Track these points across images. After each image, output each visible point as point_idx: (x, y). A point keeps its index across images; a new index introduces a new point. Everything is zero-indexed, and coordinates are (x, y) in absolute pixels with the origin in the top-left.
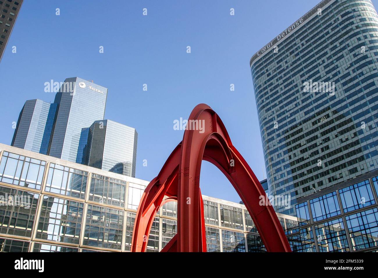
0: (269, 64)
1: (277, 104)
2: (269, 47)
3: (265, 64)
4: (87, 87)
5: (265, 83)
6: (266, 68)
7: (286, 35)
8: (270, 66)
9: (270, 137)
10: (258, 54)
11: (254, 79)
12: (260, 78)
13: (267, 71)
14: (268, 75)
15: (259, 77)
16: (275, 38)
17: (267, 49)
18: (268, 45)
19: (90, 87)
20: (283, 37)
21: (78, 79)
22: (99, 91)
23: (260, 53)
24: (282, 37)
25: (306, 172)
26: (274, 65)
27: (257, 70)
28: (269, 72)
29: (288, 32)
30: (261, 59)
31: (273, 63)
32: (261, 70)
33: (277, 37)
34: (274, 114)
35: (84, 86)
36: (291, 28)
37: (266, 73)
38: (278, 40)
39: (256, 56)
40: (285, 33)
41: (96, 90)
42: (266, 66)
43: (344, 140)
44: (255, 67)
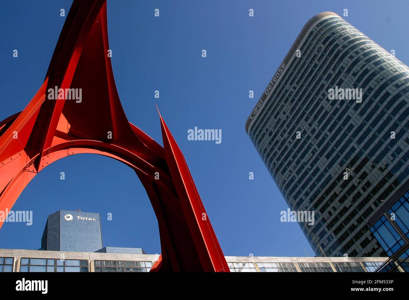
0: (266, 123)
1: (292, 161)
2: (259, 106)
3: (263, 124)
4: (75, 218)
5: (270, 143)
6: (265, 128)
7: (273, 86)
8: (268, 124)
9: (298, 200)
10: (251, 117)
11: (257, 144)
12: (263, 141)
13: (267, 130)
14: (270, 135)
15: (260, 140)
16: (263, 95)
17: (258, 108)
18: (259, 104)
19: (79, 217)
20: (270, 89)
21: (62, 212)
22: (90, 219)
23: (253, 115)
24: (270, 91)
25: (356, 223)
26: (273, 121)
27: (256, 134)
28: (270, 131)
29: (274, 83)
30: (256, 121)
31: (271, 120)
32: (260, 132)
33: (264, 92)
34: (292, 172)
35: (71, 218)
36: (276, 77)
37: (267, 133)
38: (267, 94)
39: (250, 121)
40: (271, 85)
41: (86, 219)
42: (264, 125)
43: (383, 167)
44: (253, 132)
